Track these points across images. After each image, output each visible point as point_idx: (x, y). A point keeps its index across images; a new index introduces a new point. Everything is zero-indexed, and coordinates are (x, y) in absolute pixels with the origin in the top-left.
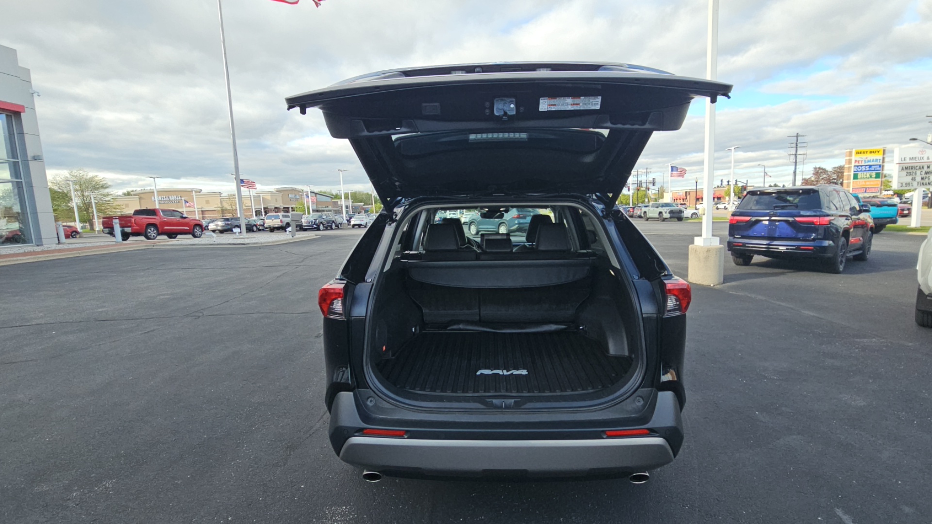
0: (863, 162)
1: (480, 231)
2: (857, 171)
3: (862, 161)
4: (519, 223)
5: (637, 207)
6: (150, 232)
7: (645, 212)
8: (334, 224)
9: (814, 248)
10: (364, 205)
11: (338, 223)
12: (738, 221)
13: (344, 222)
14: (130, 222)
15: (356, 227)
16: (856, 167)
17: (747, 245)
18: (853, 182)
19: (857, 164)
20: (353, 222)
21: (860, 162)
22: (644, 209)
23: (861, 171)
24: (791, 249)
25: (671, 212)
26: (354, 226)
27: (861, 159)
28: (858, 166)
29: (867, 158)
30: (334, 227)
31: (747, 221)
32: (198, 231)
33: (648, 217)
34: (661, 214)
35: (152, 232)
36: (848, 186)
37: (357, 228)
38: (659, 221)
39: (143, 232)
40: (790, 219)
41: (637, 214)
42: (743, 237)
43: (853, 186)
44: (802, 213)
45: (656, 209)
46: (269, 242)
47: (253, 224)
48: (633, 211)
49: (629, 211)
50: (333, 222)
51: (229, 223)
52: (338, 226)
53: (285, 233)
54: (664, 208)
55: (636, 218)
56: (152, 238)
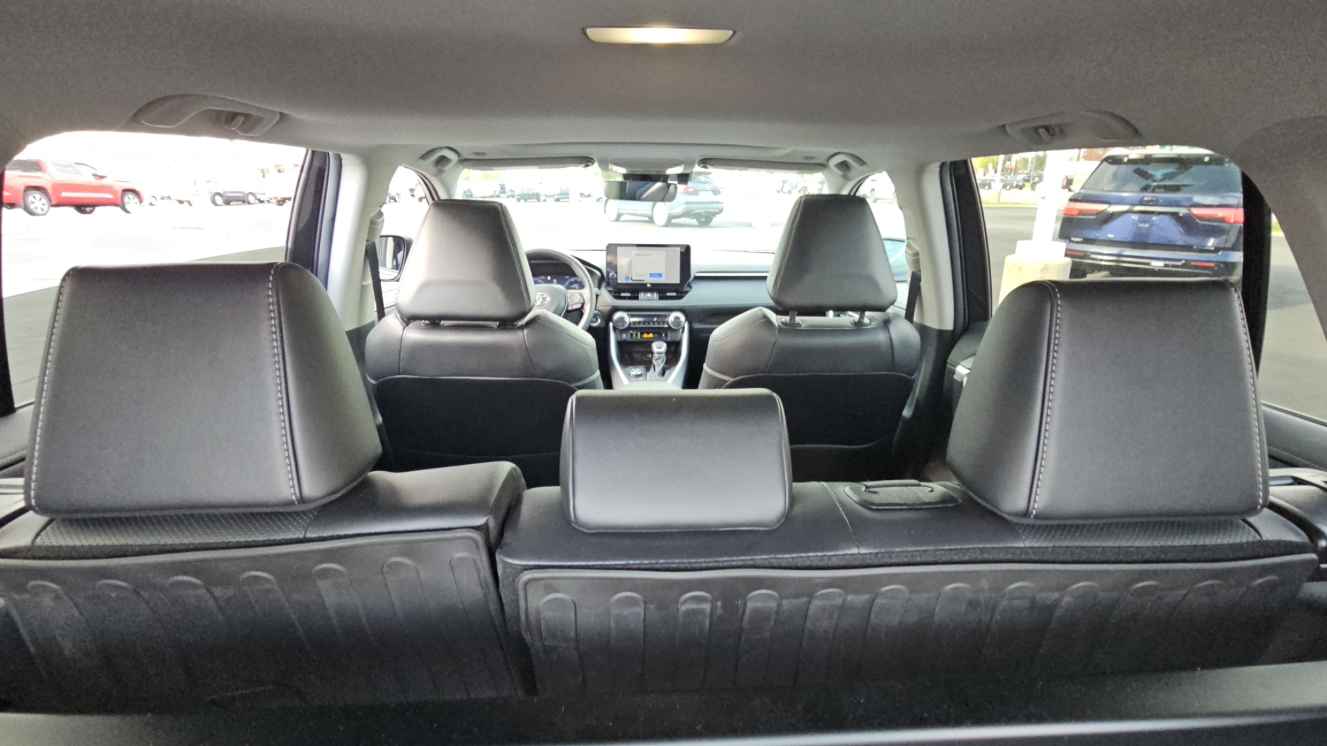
1: (622, 214)
4: (688, 203)
6: (33, 203)
9: (1216, 266)
12: (1081, 212)
17: (1092, 256)
24: (1173, 266)
31: (1099, 213)
32: (130, 200)
35: (37, 201)
40: (1182, 211)
42: (1087, 241)
44: (1197, 199)
56: (39, 211)
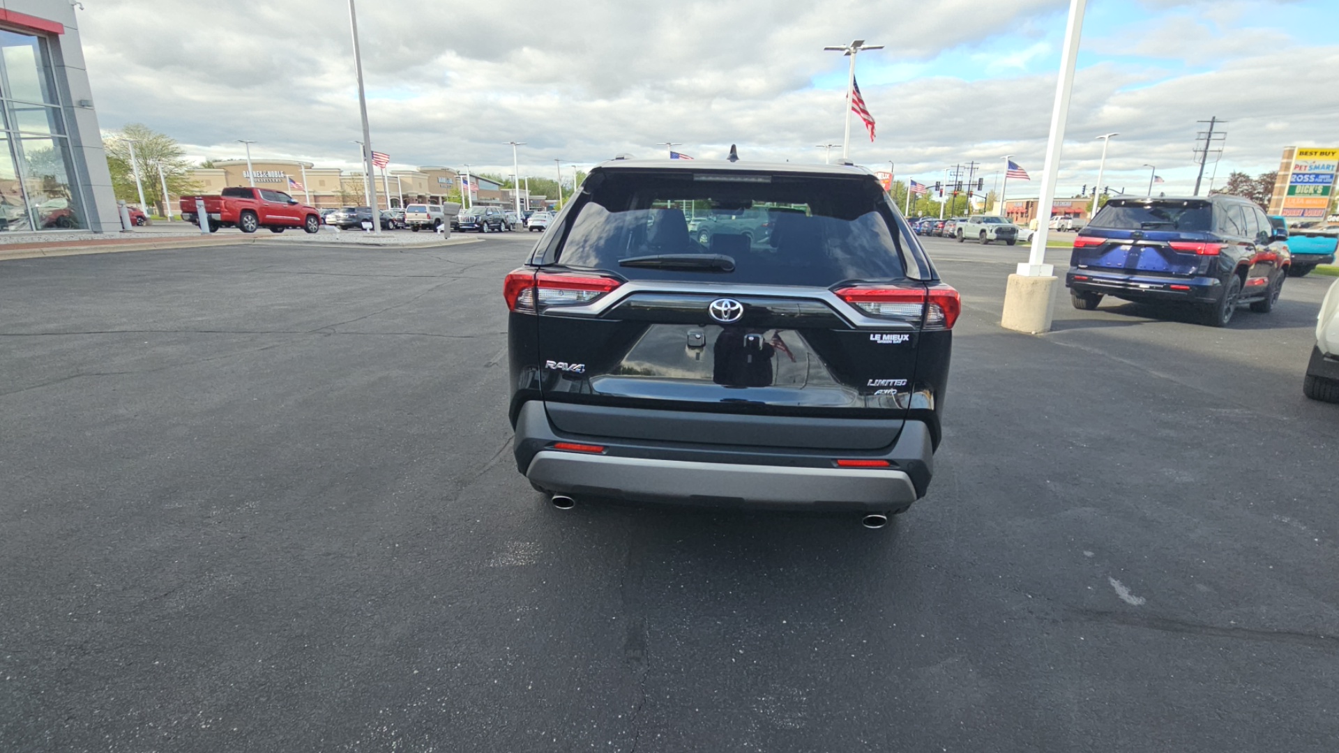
0: (1308, 168)
2: (1297, 182)
3: (1306, 167)
5: (949, 221)
6: (246, 222)
7: (960, 229)
8: (503, 224)
9: (1191, 288)
10: (546, 199)
11: (509, 223)
12: (1086, 244)
13: (518, 222)
14: (219, 205)
15: (534, 230)
16: (1295, 176)
17: (1094, 279)
18: (1286, 199)
19: (1297, 171)
20: (530, 224)
21: (1303, 168)
22: (959, 224)
23: (1302, 182)
24: (1157, 288)
25: (999, 231)
26: (532, 228)
27: (1305, 164)
28: (1298, 175)
29: (1314, 162)
30: (503, 228)
31: (1100, 245)
32: (312, 223)
33: (964, 236)
34: (983, 233)
35: (249, 221)
36: (1278, 205)
37: (536, 232)
38: (979, 243)
39: (237, 220)
40: (1163, 244)
41: (948, 231)
42: (1090, 268)
43: (1285, 205)
44: (1183, 236)
45: (977, 225)
46: (414, 245)
47: (388, 219)
48: (943, 227)
49: (936, 226)
50: (503, 221)
51: (355, 215)
52: (510, 228)
53: (435, 233)
54: (989, 224)
55: (946, 237)
56: (250, 230)
